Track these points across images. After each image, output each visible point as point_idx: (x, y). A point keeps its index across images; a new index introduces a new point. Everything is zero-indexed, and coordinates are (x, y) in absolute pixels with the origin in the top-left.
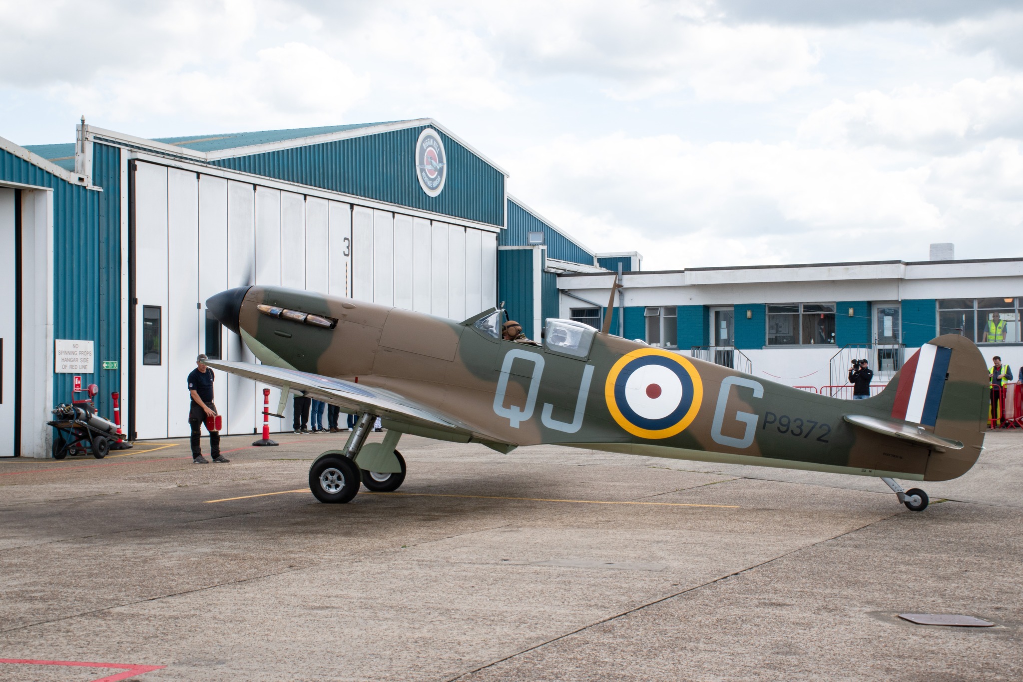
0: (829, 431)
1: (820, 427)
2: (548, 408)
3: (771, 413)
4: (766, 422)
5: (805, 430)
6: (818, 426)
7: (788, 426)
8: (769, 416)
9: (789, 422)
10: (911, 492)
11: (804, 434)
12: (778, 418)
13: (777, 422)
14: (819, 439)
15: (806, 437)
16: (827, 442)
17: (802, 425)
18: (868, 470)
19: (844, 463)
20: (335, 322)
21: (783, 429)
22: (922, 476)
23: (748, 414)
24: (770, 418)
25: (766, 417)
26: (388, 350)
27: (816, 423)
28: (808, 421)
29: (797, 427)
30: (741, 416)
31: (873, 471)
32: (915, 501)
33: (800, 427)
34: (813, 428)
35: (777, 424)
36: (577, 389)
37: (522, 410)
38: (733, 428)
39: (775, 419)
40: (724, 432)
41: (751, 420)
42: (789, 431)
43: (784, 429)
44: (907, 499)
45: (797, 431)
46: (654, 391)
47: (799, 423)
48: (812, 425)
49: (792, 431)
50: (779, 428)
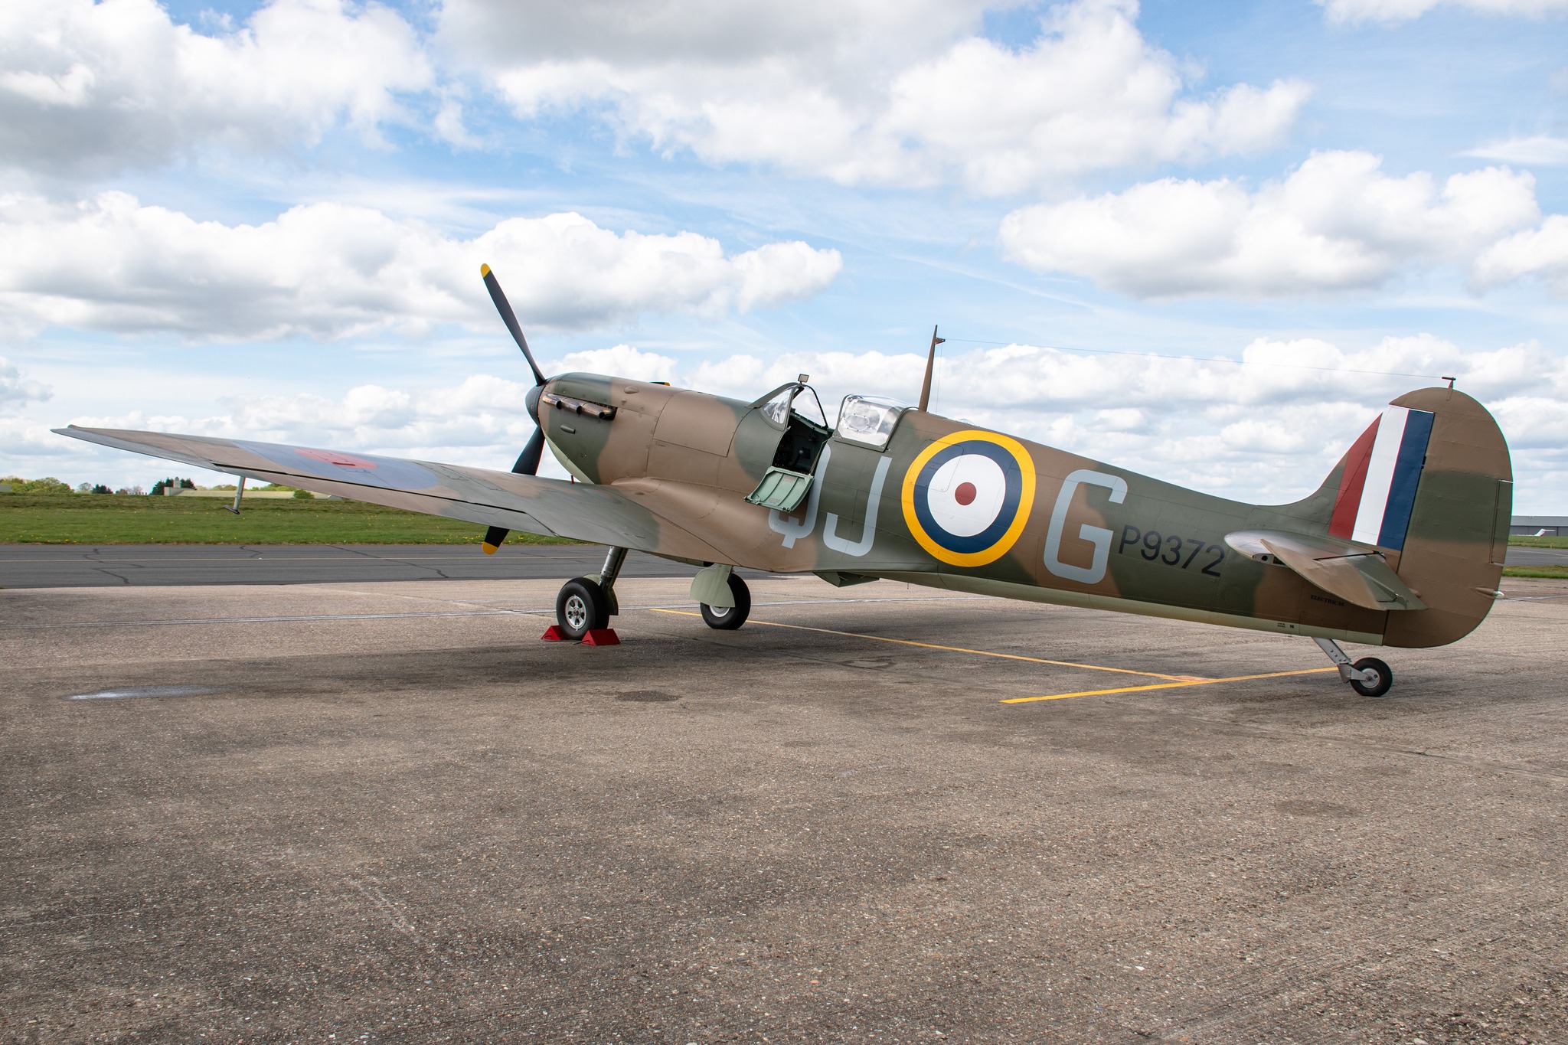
0: (1222, 556)
1: (1208, 551)
2: (832, 520)
3: (1132, 528)
4: (1124, 541)
5: (1185, 555)
6: (1205, 548)
7: (1157, 548)
8: (1129, 530)
9: (1159, 542)
10: (1362, 665)
11: (1182, 561)
12: (1142, 536)
13: (1141, 541)
14: (1205, 570)
15: (1185, 566)
16: (1218, 575)
17: (1179, 547)
18: (1288, 624)
19: (1248, 612)
20: (614, 410)
21: (1150, 553)
22: (1380, 637)
23: (1099, 529)
24: (1131, 536)
25: (1125, 534)
26: (661, 443)
27: (1201, 544)
28: (1190, 541)
29: (1172, 550)
30: (1087, 532)
31: (1296, 625)
32: (1370, 679)
33: (1176, 550)
34: (1197, 551)
35: (1140, 544)
36: (867, 492)
37: (802, 523)
38: (1076, 551)
39: (1138, 537)
40: (1062, 559)
41: (1102, 538)
42: (1159, 557)
43: (1152, 552)
44: (1355, 675)
45: (1172, 557)
46: (966, 495)
47: (1174, 543)
48: (1195, 546)
49: (1164, 557)
50: (1143, 552)
